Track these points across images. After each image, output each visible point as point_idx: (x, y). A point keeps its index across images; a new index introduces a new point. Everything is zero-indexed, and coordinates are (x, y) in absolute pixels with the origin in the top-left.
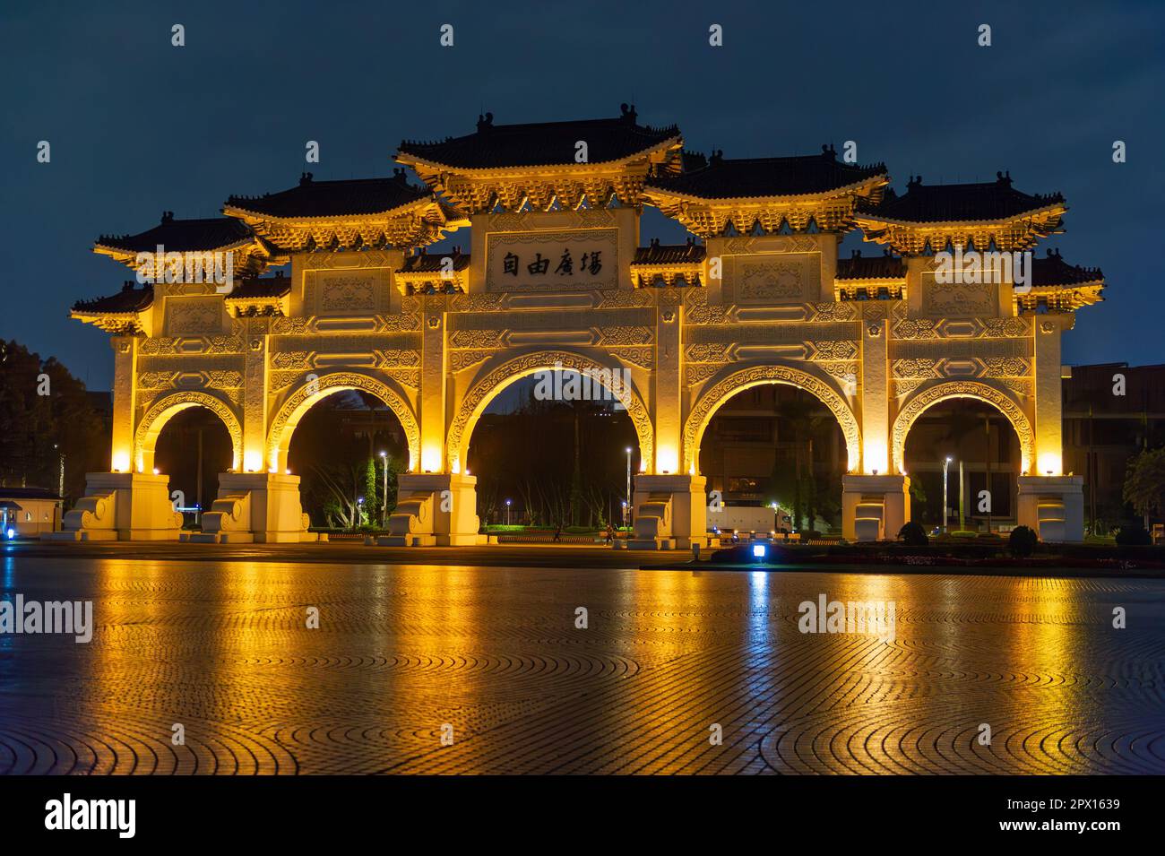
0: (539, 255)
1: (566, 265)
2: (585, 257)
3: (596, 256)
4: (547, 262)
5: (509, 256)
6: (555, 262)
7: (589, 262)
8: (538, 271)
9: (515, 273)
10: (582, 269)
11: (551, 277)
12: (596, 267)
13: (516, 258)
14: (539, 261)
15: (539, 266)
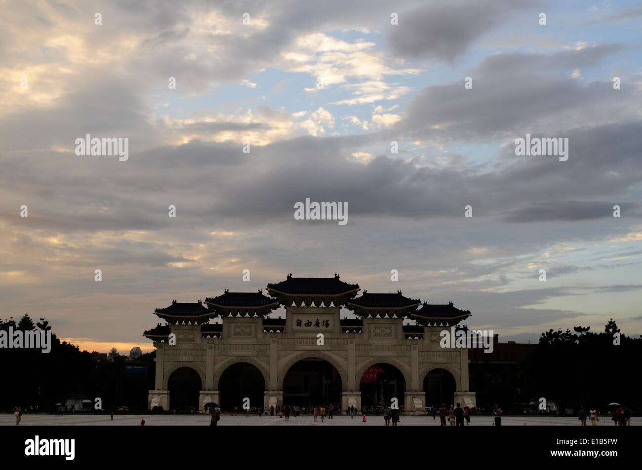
0: (308, 321)
1: (317, 324)
2: (324, 322)
3: (327, 321)
4: (311, 323)
5: (298, 320)
6: (314, 323)
7: (325, 323)
8: (308, 326)
9: (300, 326)
10: (323, 325)
11: (312, 328)
12: (327, 325)
13: (301, 321)
14: (308, 323)
15: (308, 324)
